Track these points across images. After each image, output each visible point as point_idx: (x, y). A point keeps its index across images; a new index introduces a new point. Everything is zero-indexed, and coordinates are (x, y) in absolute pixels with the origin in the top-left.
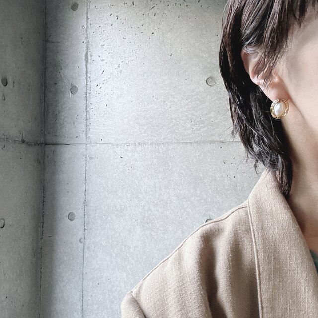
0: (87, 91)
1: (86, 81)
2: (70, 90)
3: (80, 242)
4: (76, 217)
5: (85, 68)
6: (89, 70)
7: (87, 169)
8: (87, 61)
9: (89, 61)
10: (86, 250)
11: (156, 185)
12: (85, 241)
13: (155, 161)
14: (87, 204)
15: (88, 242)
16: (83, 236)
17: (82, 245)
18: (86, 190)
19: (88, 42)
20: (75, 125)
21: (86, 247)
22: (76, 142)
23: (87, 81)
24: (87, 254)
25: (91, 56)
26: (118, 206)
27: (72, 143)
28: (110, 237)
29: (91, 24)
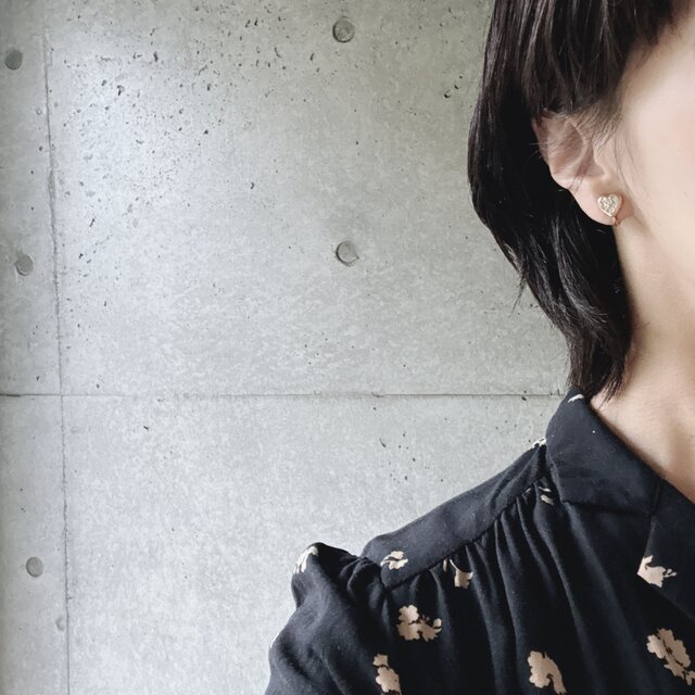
0: (55, 267)
1: (52, 243)
2: (16, 264)
3: (58, 626)
4: (45, 569)
5: (50, 211)
6: (58, 217)
7: (67, 454)
8: (52, 195)
9: (58, 196)
10: (73, 645)
11: (230, 495)
12: (71, 624)
13: (225, 438)
14: (70, 537)
15: (75, 626)
16: (64, 613)
17: (63, 634)
18: (66, 506)
19: (52, 147)
20: (31, 350)
21: (73, 640)
22: (35, 392)
23: (55, 243)
24: (75, 654)
25: (62, 182)
26: (144, 544)
27: (27, 392)
28: (129, 616)
29: (56, 105)
